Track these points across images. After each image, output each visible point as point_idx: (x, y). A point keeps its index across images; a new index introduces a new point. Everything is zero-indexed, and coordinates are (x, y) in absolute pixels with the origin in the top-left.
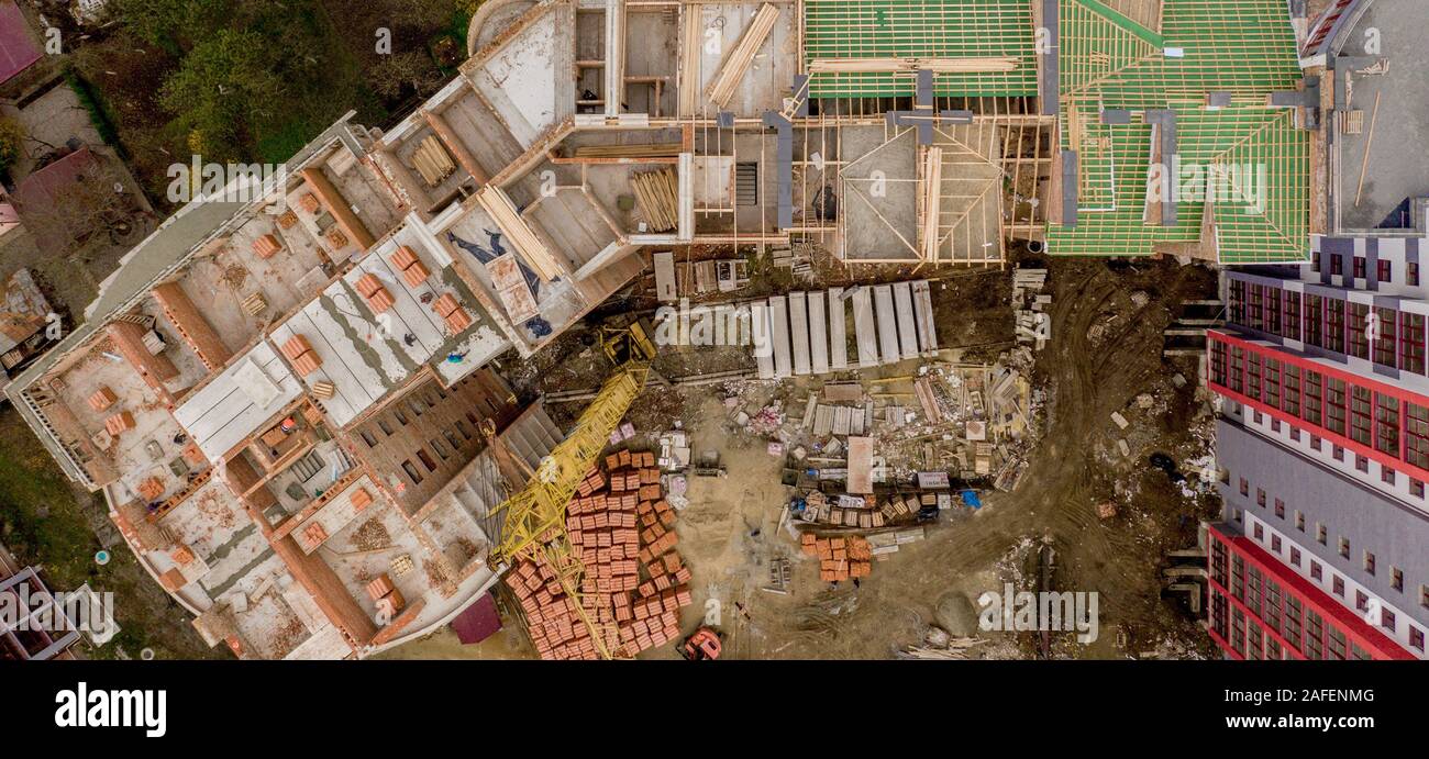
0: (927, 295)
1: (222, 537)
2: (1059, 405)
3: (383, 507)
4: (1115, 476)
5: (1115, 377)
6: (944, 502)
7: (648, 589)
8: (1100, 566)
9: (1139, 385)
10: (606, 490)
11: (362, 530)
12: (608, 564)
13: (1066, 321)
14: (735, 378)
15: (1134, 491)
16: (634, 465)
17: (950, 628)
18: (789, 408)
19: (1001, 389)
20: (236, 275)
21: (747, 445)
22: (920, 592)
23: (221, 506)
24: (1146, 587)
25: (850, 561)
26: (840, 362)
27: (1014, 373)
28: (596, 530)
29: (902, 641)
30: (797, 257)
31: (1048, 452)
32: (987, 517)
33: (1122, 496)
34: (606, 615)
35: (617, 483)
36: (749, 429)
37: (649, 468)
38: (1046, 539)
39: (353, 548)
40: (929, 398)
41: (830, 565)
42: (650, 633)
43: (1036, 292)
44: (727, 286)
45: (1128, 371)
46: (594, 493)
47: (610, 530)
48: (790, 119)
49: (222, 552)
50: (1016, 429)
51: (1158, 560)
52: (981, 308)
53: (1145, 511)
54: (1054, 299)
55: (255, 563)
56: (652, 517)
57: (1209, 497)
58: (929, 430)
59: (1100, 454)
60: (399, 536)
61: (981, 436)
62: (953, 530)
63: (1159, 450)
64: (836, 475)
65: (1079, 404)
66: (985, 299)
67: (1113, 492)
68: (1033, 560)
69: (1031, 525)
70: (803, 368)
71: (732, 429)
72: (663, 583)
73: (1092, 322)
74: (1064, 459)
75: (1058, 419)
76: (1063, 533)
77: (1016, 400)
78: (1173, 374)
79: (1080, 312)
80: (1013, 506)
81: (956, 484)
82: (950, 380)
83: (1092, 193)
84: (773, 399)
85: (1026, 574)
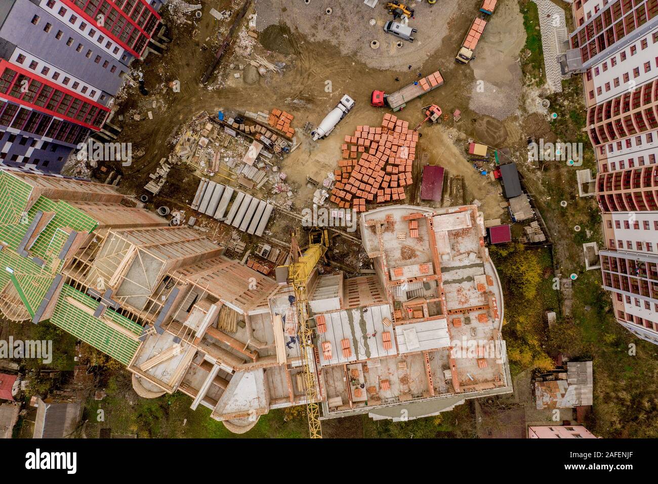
0: (194, 202)
1: (466, 285)
2: (170, 133)
3: (397, 262)
4: (164, 95)
5: (143, 132)
6: (231, 121)
7: (361, 149)
8: (188, 65)
9: (136, 125)
10: (354, 196)
11: (410, 258)
12: (369, 168)
13: (149, 163)
14: (285, 210)
15: (160, 86)
16: (340, 199)
17: (255, 72)
18: (270, 188)
19: (186, 152)
20: (404, 380)
21: (294, 183)
22: (260, 91)
23: (460, 296)
24: (176, 47)
25: (279, 118)
26: (241, 195)
27: (179, 155)
28: (367, 183)
29: (277, 76)
30: (235, 243)
31: (183, 118)
32: (219, 106)
33: (165, 86)
34: (382, 148)
35: (349, 197)
36: (290, 188)
37: (335, 195)
38: (202, 86)
39: (418, 253)
40: (216, 162)
41: (287, 121)
42: (369, 133)
43: (154, 180)
44: (267, 247)
45: (137, 132)
46: (360, 198)
47: (361, 181)
48: (153, 327)
49: (470, 279)
50: (190, 133)
51: (165, 55)
52: (178, 185)
53: (160, 77)
54: (149, 174)
55: (459, 268)
56: (344, 175)
57: (134, 68)
58: (222, 151)
59: (164, 107)
60: (397, 248)
61: (203, 138)
62: (234, 108)
63: (142, 96)
64: (266, 153)
65: (162, 129)
66: (174, 188)
67: (167, 90)
68: (211, 81)
69: (204, 94)
70: (255, 201)
71: (296, 192)
72: (354, 148)
73: (140, 157)
74: (179, 112)
75: (173, 127)
76: (195, 85)
77: (183, 145)
78: (122, 121)
79: (142, 164)
80: (207, 105)
81: (223, 126)
82: (204, 165)
83: (62, 238)
84: (275, 194)
85: (217, 77)
